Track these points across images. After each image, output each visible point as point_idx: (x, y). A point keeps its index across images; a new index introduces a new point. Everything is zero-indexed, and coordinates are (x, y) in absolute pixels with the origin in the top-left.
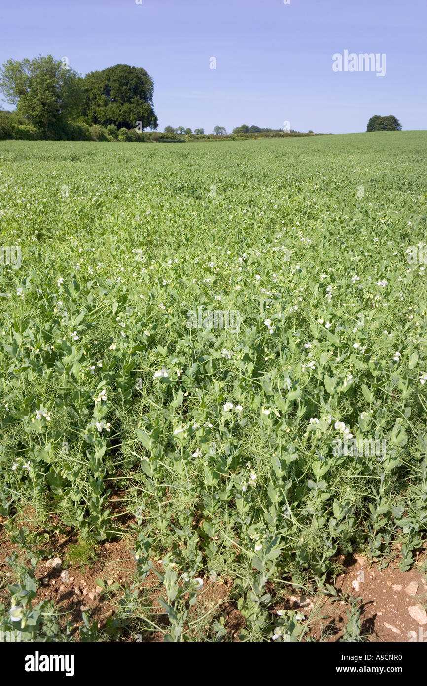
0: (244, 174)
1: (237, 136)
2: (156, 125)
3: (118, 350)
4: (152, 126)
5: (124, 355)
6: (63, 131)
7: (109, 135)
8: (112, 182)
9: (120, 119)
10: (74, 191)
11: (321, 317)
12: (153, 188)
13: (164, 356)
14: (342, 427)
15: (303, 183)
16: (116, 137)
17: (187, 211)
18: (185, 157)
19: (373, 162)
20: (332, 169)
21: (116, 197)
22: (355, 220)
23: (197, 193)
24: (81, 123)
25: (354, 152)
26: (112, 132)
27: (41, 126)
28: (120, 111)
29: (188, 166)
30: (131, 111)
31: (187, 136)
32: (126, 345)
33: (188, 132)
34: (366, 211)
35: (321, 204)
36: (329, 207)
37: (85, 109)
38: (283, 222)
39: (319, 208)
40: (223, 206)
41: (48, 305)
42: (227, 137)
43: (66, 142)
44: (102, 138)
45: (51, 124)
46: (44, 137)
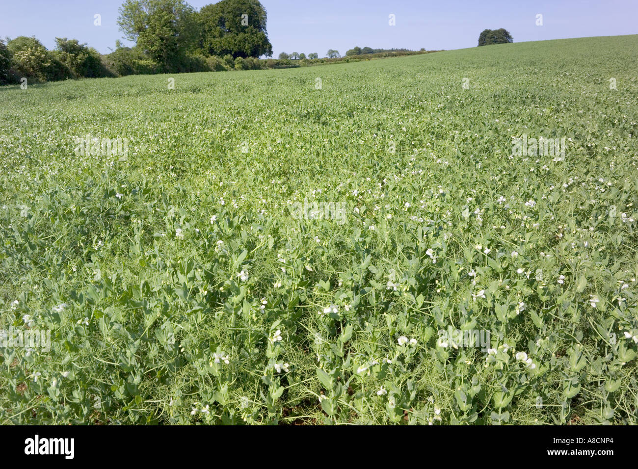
0: (367, 97)
1: (351, 58)
2: (270, 53)
3: (282, 287)
4: (267, 53)
5: (288, 292)
6: (182, 64)
7: (226, 65)
8: (238, 113)
9: (236, 49)
10: (203, 124)
11: (479, 243)
12: (279, 115)
13: (327, 290)
14: (523, 357)
15: (426, 102)
16: (233, 66)
17: (317, 138)
18: (303, 82)
19: (491, 76)
20: (452, 86)
21: (244, 128)
22: (486, 138)
23: (323, 119)
24: (198, 55)
25: (469, 67)
26: (228, 62)
27: (160, 60)
28: (235, 41)
29: (310, 92)
30: (246, 40)
31: (301, 61)
32: (290, 281)
33: (302, 57)
34: (496, 128)
35: (448, 123)
36: (456, 125)
37: (201, 41)
38: (413, 143)
39: (447, 128)
40: (352, 131)
41: (208, 245)
42: (341, 60)
43: (185, 74)
44: (219, 68)
45: (169, 57)
46: (165, 71)
